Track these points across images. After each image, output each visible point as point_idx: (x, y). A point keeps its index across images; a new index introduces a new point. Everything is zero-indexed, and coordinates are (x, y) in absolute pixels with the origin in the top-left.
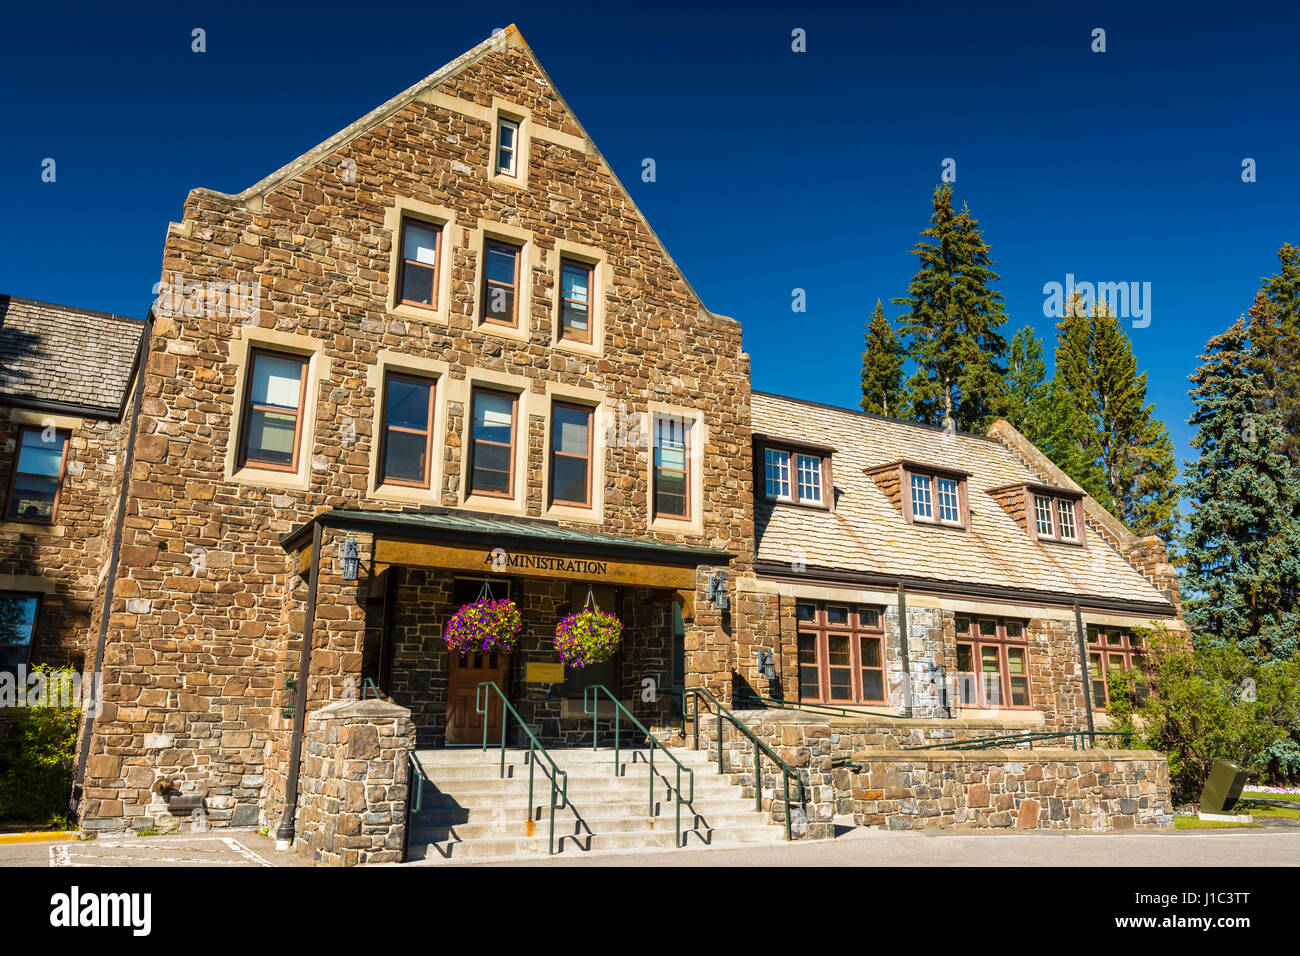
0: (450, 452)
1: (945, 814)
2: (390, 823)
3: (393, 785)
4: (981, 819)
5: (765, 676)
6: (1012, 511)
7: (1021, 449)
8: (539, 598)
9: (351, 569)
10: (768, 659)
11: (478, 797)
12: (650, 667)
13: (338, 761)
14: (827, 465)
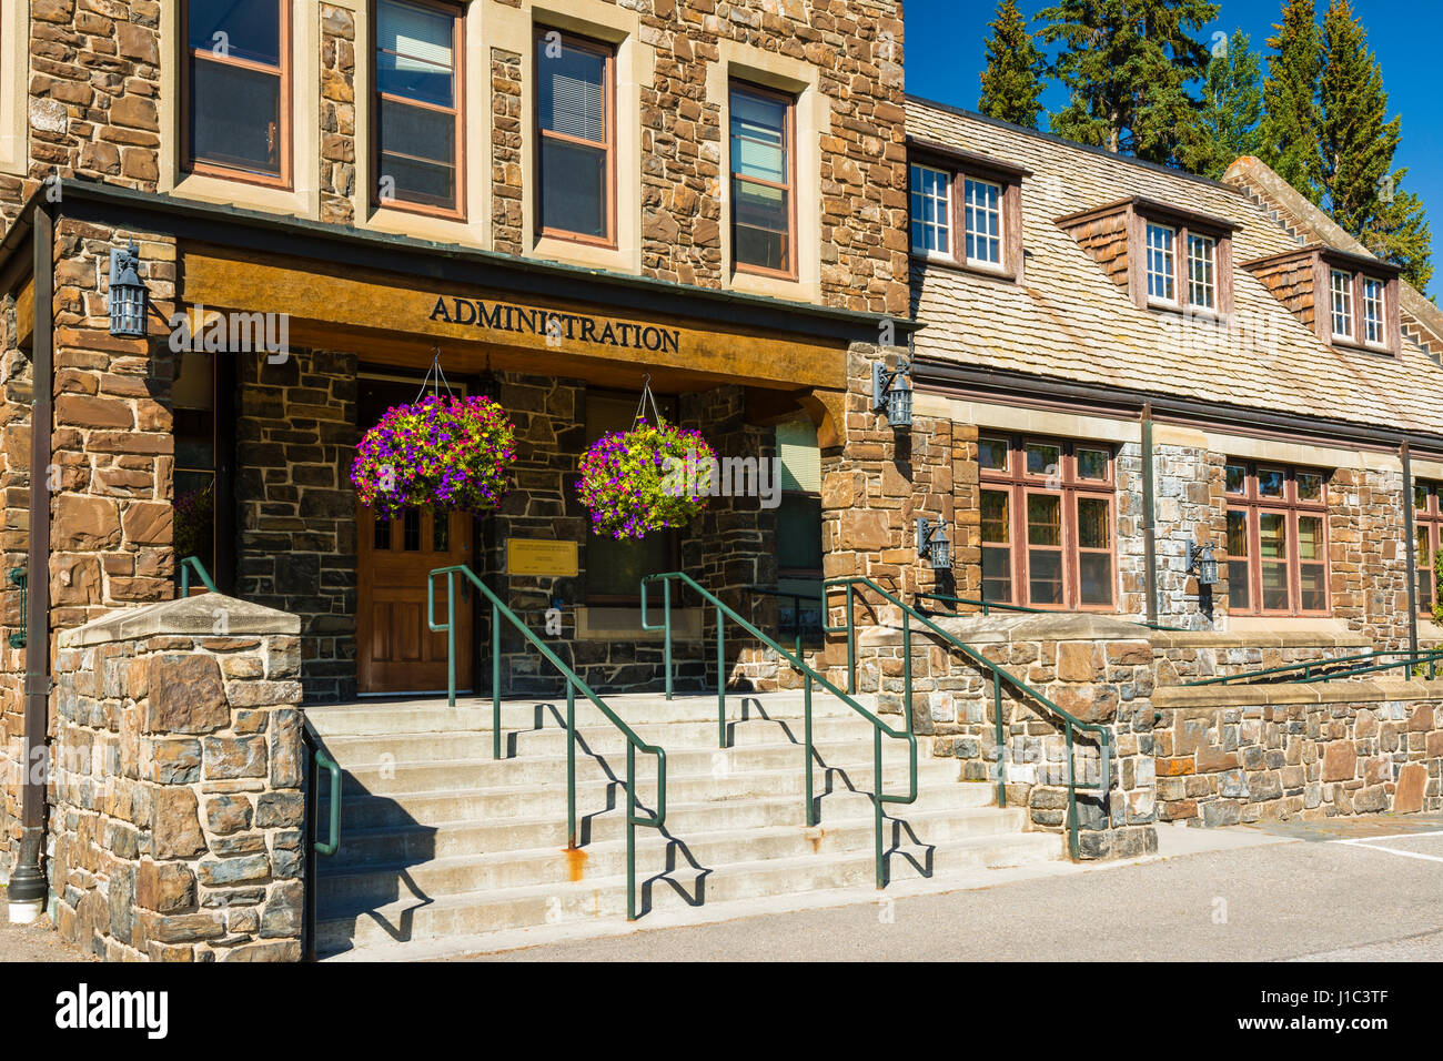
0: (332, 114)
1: (1289, 794)
2: (268, 878)
3: (268, 790)
4: (1343, 799)
5: (929, 565)
6: (1287, 296)
7: (1283, 203)
8: (526, 416)
9: (128, 308)
10: (938, 532)
11: (456, 801)
12: (738, 546)
13: (128, 738)
14: (1012, 200)
